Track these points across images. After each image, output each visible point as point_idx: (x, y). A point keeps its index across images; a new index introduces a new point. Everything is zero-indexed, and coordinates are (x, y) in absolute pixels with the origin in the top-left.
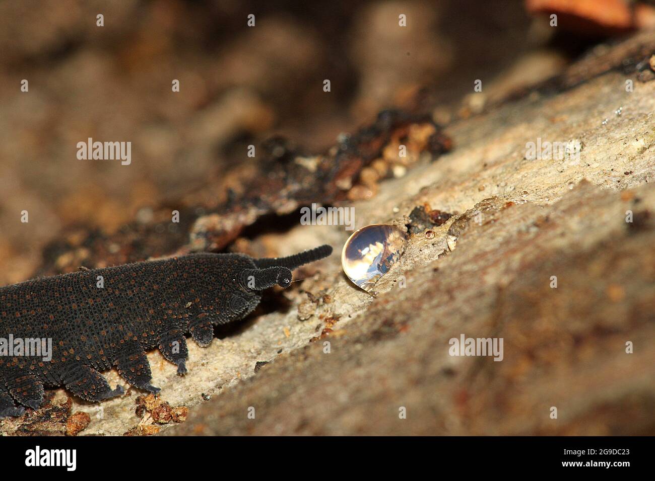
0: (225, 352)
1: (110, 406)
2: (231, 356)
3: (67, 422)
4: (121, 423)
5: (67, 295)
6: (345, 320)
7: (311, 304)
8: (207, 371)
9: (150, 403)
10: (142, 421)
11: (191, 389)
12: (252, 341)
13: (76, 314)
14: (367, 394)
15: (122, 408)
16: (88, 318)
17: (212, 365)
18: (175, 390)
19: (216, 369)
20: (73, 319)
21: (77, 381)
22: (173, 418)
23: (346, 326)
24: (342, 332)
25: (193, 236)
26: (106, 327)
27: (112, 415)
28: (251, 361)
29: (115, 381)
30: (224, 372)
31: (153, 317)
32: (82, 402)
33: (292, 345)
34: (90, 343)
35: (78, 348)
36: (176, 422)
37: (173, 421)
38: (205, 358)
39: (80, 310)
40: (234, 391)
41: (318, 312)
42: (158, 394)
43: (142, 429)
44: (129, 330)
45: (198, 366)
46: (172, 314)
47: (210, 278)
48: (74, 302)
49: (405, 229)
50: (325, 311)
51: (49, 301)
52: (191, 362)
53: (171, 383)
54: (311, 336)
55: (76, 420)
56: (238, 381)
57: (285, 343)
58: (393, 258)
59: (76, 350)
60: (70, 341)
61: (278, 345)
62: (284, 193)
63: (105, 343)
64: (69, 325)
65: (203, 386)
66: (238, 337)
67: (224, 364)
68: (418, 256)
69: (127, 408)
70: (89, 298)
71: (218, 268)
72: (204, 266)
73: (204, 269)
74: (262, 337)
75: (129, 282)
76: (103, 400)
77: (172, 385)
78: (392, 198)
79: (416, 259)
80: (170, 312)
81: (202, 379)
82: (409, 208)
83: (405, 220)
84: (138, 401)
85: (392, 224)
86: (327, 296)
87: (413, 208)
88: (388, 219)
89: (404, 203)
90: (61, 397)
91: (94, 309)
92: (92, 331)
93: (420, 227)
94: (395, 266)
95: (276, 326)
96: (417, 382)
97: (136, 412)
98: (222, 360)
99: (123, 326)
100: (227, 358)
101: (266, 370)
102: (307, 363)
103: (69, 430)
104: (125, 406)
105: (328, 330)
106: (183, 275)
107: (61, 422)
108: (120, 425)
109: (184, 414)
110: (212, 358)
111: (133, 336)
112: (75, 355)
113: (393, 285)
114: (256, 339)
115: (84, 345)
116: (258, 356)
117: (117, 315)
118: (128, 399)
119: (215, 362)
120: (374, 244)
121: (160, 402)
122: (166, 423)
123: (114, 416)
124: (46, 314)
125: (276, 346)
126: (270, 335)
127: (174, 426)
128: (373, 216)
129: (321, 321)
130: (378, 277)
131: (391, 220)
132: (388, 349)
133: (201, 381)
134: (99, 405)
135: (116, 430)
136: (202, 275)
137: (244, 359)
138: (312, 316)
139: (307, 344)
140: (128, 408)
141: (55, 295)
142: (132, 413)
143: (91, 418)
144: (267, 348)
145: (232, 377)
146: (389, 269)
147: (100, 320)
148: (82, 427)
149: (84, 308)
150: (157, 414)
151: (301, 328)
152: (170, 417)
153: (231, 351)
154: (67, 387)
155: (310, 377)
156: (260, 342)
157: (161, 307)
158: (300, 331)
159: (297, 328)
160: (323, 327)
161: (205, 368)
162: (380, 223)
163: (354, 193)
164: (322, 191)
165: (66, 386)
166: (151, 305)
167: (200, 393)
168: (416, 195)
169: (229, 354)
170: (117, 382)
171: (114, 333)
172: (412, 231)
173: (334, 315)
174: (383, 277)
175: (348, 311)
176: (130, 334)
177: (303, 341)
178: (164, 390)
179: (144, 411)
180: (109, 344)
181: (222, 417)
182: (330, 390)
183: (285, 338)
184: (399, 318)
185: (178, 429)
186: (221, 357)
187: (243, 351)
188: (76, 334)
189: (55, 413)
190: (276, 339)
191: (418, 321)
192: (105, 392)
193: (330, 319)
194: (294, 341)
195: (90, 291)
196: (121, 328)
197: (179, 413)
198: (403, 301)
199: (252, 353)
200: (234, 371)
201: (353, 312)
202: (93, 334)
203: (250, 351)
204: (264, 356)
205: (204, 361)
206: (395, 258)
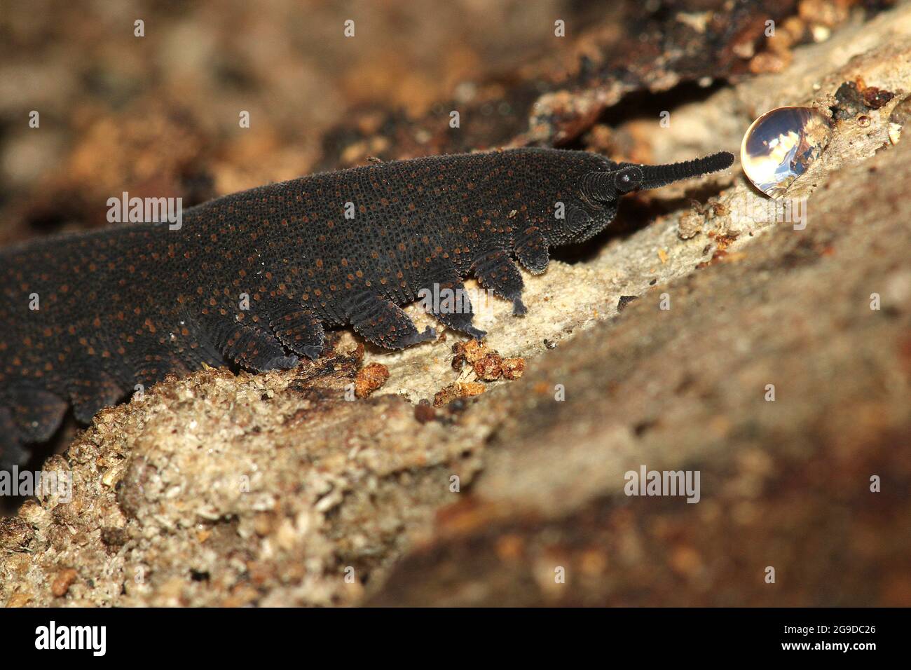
0: (577, 283)
1: (416, 356)
2: (586, 288)
3: (357, 377)
4: (431, 379)
5: (352, 194)
6: (744, 240)
7: (697, 216)
8: (552, 309)
9: (471, 352)
10: (461, 377)
11: (530, 333)
12: (614, 267)
13: (364, 220)
14: (778, 341)
15: (433, 358)
16: (380, 224)
17: (558, 300)
18: (506, 335)
19: (564, 306)
20: (361, 227)
21: (370, 320)
22: (504, 374)
23: (747, 248)
24: (741, 255)
25: (533, 121)
26: (405, 239)
27: (418, 367)
28: (613, 295)
29: (424, 321)
30: (576, 310)
31: (467, 227)
32: (376, 350)
33: (670, 273)
34: (385, 261)
35: (368, 270)
36: (509, 378)
37: (505, 377)
38: (549, 290)
39: (371, 214)
40: (591, 336)
41: (707, 228)
42: (483, 339)
43: (460, 388)
44: (438, 242)
45: (539, 301)
46: (491, 226)
47: (544, 179)
48: (361, 203)
49: (829, 113)
50: (716, 226)
51: (328, 203)
52: (529, 295)
53: (502, 324)
54: (698, 261)
55: (368, 374)
56: (594, 322)
57: (661, 270)
58: (812, 153)
59: (366, 271)
60: (357, 259)
61: (650, 273)
62: (660, 61)
63: (405, 262)
64: (355, 235)
65: (546, 329)
66: (594, 262)
67: (575, 300)
68: (847, 151)
69: (439, 359)
70: (382, 197)
71: (556, 167)
72: (537, 162)
73: (537, 166)
74: (628, 261)
75: (437, 177)
76: (406, 347)
77: (503, 328)
78: (809, 71)
79: (845, 156)
80: (488, 223)
81: (545, 319)
82: (834, 84)
83: (829, 101)
84: (455, 348)
85: (811, 107)
86: (719, 205)
87: (840, 85)
88: (805, 99)
89: (828, 78)
90: (347, 342)
91: (389, 212)
92: (386, 243)
93: (850, 110)
94: (815, 165)
95: (647, 246)
96: (847, 325)
97: (452, 365)
98: (574, 293)
99: (429, 238)
100: (579, 291)
101: (634, 308)
102: (693, 297)
103: (359, 388)
104: (437, 355)
105: (721, 253)
106: (507, 172)
107: (349, 376)
108: (430, 382)
109: (519, 368)
110: (559, 290)
111: (443, 252)
112: (365, 280)
113: (812, 191)
114: (619, 264)
115: (377, 264)
116: (623, 288)
117: (419, 220)
118: (442, 347)
119: (564, 296)
120: (786, 134)
121: (486, 351)
122: (494, 380)
123: (422, 370)
124: (323, 220)
125: (647, 275)
126: (640, 258)
127: (505, 385)
128: (785, 95)
129: (711, 240)
130: (791, 181)
131: (809, 100)
132: (805, 279)
133: (544, 322)
134: (401, 352)
135: (424, 389)
136: (533, 173)
137: (603, 292)
138: (698, 233)
139: (692, 272)
140: (441, 359)
141: (336, 196)
142: (446, 365)
143: (390, 372)
144: (636, 277)
145: (586, 316)
146: (807, 169)
147: (396, 229)
148: (378, 384)
149: (375, 212)
150: (482, 367)
151: (683, 250)
152: (500, 372)
153: (585, 281)
154: (356, 328)
155: (696, 317)
156: (625, 270)
157: (477, 215)
158: (682, 254)
159: (677, 250)
160: (714, 249)
161: (549, 304)
162: (795, 105)
163: (758, 63)
164: (714, 60)
165: (354, 328)
166: (465, 210)
167: (541, 339)
168: (845, 66)
169: (582, 285)
170: (426, 323)
171: (416, 247)
172: (839, 117)
173: (729, 232)
174: (799, 180)
175: (749, 227)
176: (438, 249)
177: (685, 268)
178: (491, 334)
179: (464, 363)
180: (410, 263)
181: (573, 372)
182: (723, 335)
183: (661, 263)
184: (821, 237)
185: (511, 388)
186: (571, 290)
187: (602, 281)
188: (365, 249)
189: (340, 365)
190: (647, 265)
191: (847, 241)
192: (410, 335)
193: (723, 237)
194: (673, 267)
195: (383, 188)
196: (425, 240)
197: (513, 366)
198: (826, 213)
199: (614, 284)
200: (589, 308)
201: (756, 228)
202: (388, 249)
203: (611, 281)
204: (631, 289)
205: (547, 295)
206: (814, 154)
